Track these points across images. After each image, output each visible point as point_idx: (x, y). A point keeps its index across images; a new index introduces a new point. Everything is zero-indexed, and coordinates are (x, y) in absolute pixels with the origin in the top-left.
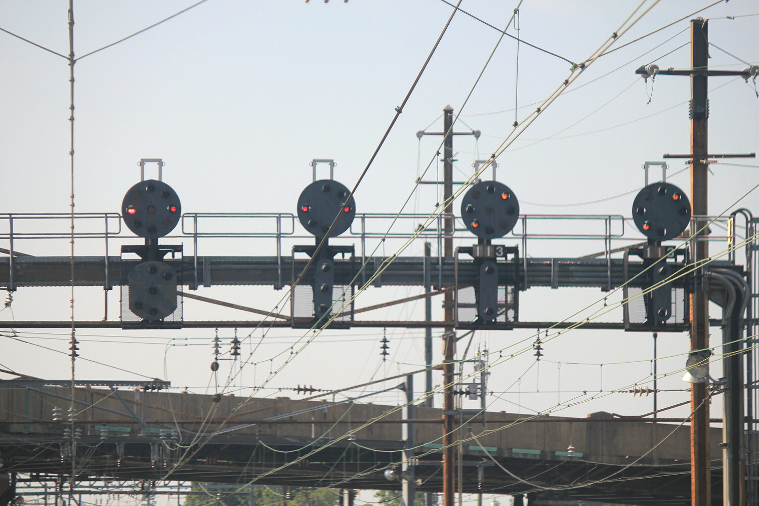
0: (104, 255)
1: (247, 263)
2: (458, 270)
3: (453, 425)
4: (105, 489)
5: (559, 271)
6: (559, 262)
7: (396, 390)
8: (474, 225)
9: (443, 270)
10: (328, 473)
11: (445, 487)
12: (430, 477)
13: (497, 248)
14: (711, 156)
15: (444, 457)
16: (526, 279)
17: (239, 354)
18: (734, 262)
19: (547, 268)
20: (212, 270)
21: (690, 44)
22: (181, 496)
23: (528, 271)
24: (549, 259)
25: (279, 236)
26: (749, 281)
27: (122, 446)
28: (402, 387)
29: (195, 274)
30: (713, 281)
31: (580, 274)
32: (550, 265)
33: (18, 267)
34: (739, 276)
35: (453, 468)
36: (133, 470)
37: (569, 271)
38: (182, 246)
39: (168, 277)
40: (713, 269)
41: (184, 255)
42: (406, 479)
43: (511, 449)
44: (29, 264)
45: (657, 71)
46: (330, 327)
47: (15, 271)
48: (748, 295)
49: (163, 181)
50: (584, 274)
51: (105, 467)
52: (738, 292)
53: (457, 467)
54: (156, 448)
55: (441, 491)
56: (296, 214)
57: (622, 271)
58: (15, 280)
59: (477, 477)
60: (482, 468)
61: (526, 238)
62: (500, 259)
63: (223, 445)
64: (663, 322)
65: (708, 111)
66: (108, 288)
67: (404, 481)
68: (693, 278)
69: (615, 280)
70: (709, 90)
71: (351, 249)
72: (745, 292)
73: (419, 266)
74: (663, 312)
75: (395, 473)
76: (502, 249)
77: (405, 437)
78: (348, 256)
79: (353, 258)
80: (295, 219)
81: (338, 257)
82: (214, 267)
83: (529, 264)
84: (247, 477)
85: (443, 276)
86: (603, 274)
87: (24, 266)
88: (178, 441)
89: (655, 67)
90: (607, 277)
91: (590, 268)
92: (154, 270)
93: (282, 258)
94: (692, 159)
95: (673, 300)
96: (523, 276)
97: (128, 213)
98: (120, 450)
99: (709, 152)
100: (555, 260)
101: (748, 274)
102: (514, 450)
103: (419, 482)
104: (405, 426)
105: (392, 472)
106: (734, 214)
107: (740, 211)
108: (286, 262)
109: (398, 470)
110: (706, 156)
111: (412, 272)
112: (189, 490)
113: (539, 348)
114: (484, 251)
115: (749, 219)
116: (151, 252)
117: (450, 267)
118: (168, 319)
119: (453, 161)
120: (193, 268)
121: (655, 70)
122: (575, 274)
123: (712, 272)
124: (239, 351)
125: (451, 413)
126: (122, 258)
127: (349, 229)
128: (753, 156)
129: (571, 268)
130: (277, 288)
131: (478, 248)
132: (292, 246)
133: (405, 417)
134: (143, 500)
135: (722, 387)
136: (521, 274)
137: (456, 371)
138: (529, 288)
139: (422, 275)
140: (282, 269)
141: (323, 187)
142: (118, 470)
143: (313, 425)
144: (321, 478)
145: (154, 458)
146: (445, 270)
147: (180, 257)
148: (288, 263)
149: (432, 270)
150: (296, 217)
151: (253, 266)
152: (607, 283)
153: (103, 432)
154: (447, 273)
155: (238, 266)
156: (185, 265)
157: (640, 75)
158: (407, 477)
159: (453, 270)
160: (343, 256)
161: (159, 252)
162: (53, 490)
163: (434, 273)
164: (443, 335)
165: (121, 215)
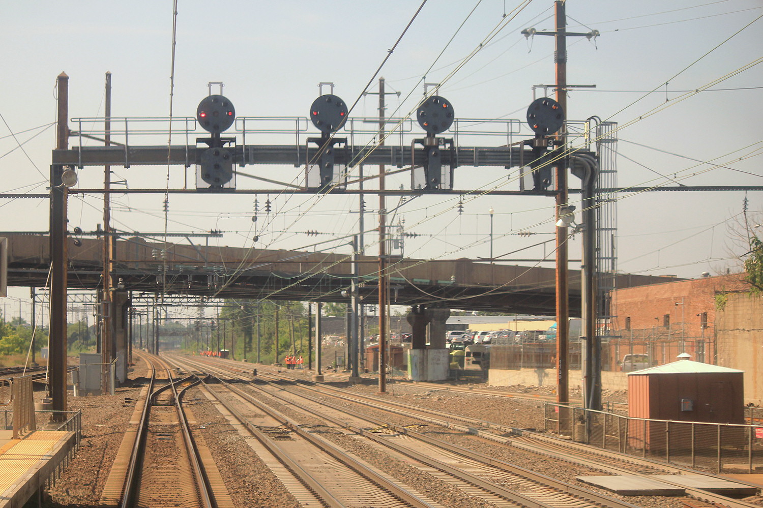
0: (185, 144)
1: (277, 149)
2: (415, 155)
3: (385, 264)
4: (180, 303)
5: (479, 155)
6: (479, 150)
7: (348, 245)
8: (425, 124)
9: (404, 154)
10: (310, 293)
11: (380, 300)
12: (368, 295)
13: (440, 140)
14: (569, 86)
15: (379, 282)
16: (458, 160)
17: (270, 211)
18: (589, 149)
19: (471, 153)
20: (254, 154)
21: (554, 16)
22: (219, 308)
23: (459, 155)
24: (473, 148)
25: (298, 132)
26: (598, 161)
27: (191, 276)
28: (351, 243)
29: (244, 156)
30: (576, 162)
31: (492, 157)
32: (473, 151)
33: (131, 153)
34: (593, 158)
35: (385, 289)
36: (197, 290)
37: (485, 155)
38: (235, 138)
39: (227, 157)
40: (577, 154)
41: (237, 144)
42: (354, 296)
43: (413, 279)
44: (138, 150)
45: (535, 32)
46: (331, 192)
47: (129, 155)
48: (598, 170)
49: (223, 95)
50: (495, 157)
51: (182, 289)
52: (592, 169)
53: (386, 289)
54: (211, 277)
55: (378, 304)
56: (309, 117)
57: (519, 156)
58: (129, 161)
59: (394, 295)
60: (397, 291)
61: (457, 134)
62: (441, 147)
63: (249, 276)
64: (545, 189)
65: (566, 58)
66: (187, 166)
67: (353, 297)
68: (564, 160)
69: (514, 161)
70: (567, 45)
71: (345, 140)
72: (596, 169)
73: (388, 152)
74: (546, 181)
75: (347, 293)
76: (443, 140)
77: (353, 272)
78: (343, 145)
79: (346, 146)
80: (308, 122)
81: (336, 146)
82: (256, 152)
83: (459, 151)
84: (263, 295)
85: (404, 158)
86: (506, 157)
87: (135, 152)
88: (224, 273)
89: (534, 29)
90: (509, 159)
91: (499, 154)
92: (217, 153)
93: (300, 146)
94: (557, 88)
95: (552, 175)
96: (456, 159)
97: (201, 116)
98: (190, 278)
99: (567, 84)
100: (476, 148)
101: (598, 158)
102: (415, 280)
103: (361, 298)
104: (353, 264)
105: (345, 292)
106: (589, 119)
107: (592, 118)
108: (303, 149)
109: (349, 291)
110: (565, 86)
111: (384, 156)
112: (223, 304)
113: (461, 207)
114: (431, 141)
115: (599, 123)
116: (215, 142)
117: (408, 153)
118: (226, 186)
119: (385, 109)
120: (243, 153)
121: (534, 31)
122: (489, 157)
123: (577, 156)
124: (270, 209)
125: (383, 257)
126: (197, 147)
127: (343, 127)
128: (594, 86)
129: (487, 153)
130: (297, 166)
131: (427, 140)
132: (307, 138)
133: (353, 259)
134: (198, 310)
135: (581, 229)
136: (455, 157)
137: (386, 232)
138: (460, 166)
139: (390, 158)
140: (300, 154)
141: (327, 100)
142: (189, 291)
143: (300, 264)
144: (305, 296)
145: (209, 283)
146: (405, 155)
147: (234, 146)
148: (303, 150)
149: (397, 154)
150: (309, 120)
151: (281, 151)
152: (509, 163)
153: (181, 268)
154: (407, 156)
155: (272, 152)
156: (237, 151)
157: (523, 35)
158: (354, 295)
159: (411, 154)
160: (340, 145)
161: (221, 142)
162: (151, 304)
163: (398, 156)
164: (379, 211)
165: (197, 119)
